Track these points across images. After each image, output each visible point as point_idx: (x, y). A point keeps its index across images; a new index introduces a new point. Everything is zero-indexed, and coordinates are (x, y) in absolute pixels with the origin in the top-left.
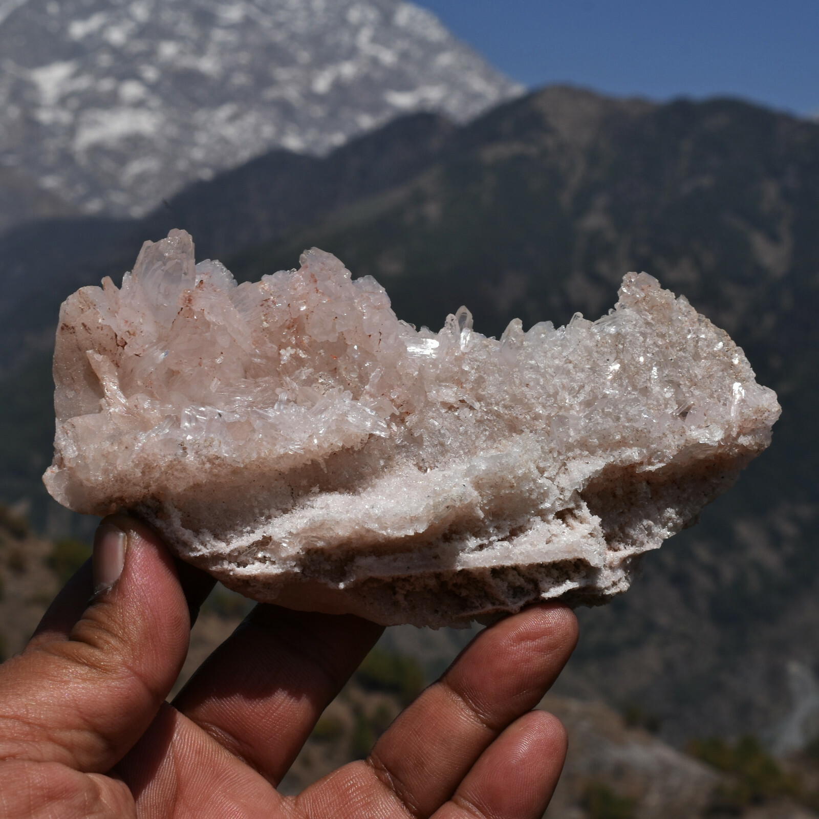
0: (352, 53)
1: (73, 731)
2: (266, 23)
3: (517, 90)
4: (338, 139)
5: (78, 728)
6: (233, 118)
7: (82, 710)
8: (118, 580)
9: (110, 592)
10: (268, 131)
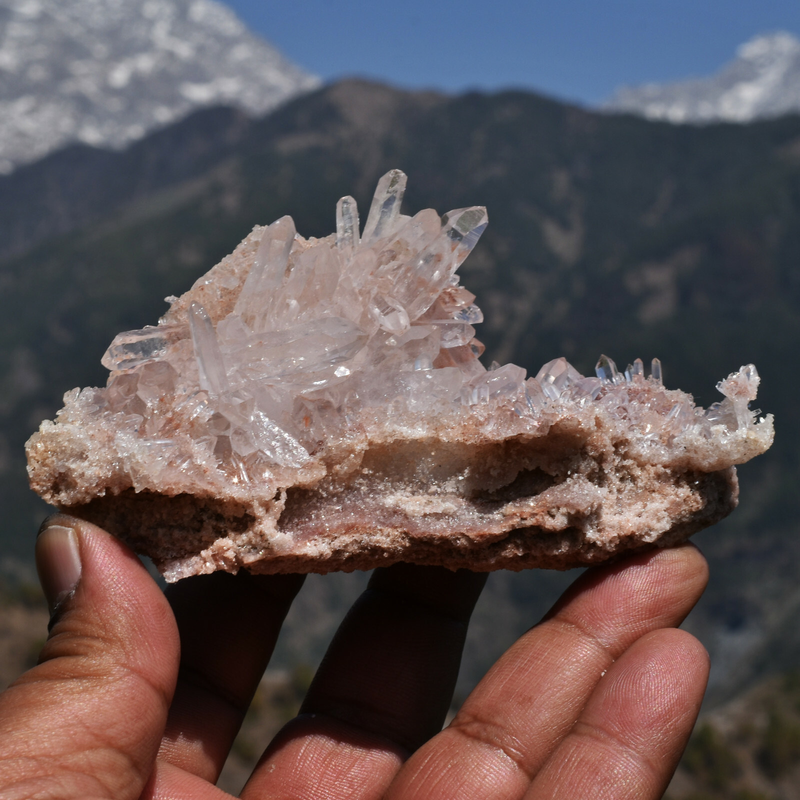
0: (148, 47)
1: (87, 752)
2: (62, 17)
3: (312, 82)
4: (135, 131)
5: (91, 748)
6: (32, 112)
7: (88, 724)
8: (80, 580)
9: (74, 595)
10: (66, 124)
